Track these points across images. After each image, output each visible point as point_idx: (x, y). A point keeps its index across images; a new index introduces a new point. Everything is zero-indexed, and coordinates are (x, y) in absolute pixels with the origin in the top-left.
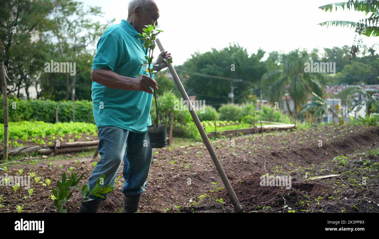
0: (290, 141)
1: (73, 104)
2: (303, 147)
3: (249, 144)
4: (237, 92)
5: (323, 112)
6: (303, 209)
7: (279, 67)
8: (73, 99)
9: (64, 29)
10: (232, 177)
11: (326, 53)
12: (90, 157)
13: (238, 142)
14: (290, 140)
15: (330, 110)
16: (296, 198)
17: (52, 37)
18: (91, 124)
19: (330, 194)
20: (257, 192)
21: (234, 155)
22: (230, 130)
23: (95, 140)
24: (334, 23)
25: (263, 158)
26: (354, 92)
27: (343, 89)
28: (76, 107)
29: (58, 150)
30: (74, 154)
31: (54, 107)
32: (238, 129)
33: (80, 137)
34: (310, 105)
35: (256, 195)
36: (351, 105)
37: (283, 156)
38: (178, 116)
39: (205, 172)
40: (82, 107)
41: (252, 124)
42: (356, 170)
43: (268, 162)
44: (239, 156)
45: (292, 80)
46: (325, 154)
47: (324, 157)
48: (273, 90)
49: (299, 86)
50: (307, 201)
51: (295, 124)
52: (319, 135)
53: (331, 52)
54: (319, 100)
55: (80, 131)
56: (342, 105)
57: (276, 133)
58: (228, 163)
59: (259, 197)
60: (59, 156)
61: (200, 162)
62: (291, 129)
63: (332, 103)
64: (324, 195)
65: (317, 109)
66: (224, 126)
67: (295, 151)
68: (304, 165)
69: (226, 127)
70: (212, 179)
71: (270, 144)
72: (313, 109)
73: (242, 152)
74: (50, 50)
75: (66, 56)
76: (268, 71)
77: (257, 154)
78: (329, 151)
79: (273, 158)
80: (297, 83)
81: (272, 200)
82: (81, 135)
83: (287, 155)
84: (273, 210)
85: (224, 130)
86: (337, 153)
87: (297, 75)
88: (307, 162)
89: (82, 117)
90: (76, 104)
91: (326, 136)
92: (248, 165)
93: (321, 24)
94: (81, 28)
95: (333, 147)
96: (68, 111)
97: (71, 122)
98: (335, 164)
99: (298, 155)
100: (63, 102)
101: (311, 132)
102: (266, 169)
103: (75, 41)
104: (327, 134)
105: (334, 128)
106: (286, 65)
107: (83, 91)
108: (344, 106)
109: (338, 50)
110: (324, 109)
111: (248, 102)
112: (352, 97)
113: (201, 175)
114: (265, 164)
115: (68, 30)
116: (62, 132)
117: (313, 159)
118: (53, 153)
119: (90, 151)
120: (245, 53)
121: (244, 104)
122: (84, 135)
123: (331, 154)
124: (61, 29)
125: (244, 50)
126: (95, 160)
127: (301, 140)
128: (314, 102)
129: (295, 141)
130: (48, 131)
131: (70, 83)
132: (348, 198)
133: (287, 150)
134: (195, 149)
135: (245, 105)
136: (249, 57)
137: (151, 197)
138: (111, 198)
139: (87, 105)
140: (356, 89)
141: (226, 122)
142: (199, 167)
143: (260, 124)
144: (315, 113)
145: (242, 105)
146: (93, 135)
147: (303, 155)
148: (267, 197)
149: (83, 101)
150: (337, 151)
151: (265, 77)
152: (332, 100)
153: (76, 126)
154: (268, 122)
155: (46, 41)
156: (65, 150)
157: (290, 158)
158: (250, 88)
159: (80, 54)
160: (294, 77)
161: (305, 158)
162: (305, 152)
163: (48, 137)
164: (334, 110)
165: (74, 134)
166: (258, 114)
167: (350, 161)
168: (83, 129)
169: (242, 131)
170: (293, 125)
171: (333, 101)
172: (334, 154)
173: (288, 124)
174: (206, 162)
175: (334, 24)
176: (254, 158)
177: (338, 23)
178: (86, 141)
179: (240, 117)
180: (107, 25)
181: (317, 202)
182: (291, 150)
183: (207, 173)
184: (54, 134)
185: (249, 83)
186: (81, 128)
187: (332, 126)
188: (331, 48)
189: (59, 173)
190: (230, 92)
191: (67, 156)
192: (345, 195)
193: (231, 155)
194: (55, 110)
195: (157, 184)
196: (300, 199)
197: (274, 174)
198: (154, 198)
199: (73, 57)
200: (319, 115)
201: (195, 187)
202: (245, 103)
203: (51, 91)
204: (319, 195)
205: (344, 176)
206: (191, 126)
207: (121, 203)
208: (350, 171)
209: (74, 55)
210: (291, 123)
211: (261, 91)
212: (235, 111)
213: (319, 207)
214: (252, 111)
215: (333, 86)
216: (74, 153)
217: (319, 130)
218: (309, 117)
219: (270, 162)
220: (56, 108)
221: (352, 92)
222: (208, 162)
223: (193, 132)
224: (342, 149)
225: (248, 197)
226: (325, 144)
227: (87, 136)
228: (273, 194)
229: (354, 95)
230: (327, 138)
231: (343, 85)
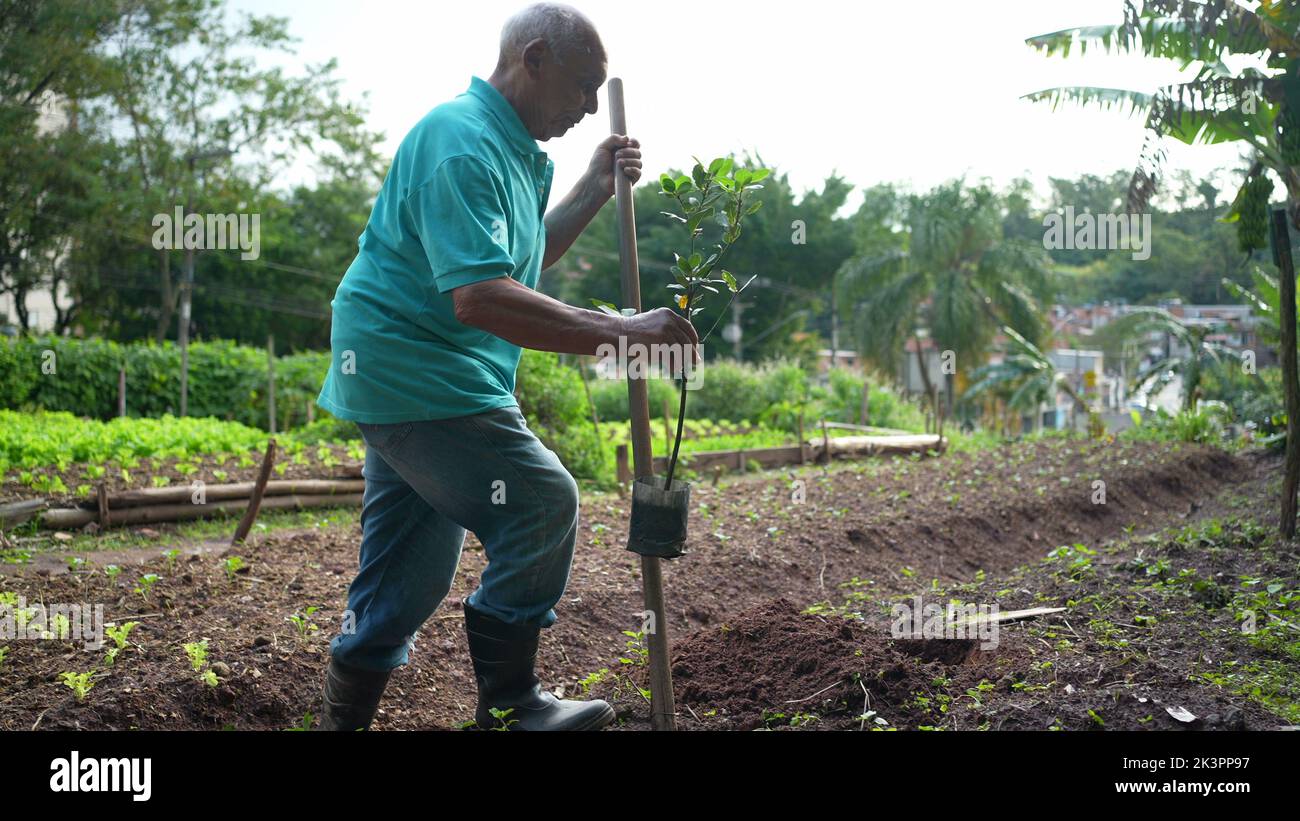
0: (918, 494)
1: (183, 355)
2: (956, 513)
3: (774, 500)
4: (752, 321)
5: (1041, 396)
6: (924, 725)
7: (896, 240)
8: (184, 337)
9: (155, 90)
10: (707, 612)
11: (1057, 194)
12: (223, 539)
13: (739, 494)
14: (917, 489)
15: (1064, 388)
16: (906, 685)
17: (111, 117)
18: (237, 426)
19: (1020, 674)
20: (775, 664)
21: (719, 540)
22: (717, 451)
23: (244, 480)
24: (1077, 94)
25: (818, 549)
26: (1145, 330)
27: (1110, 318)
28: (190, 362)
29: (110, 516)
30: (166, 530)
31: (112, 364)
32: (746, 449)
33: (192, 470)
34: (998, 369)
35: (774, 677)
36: (1138, 373)
37: (887, 543)
38: (539, 403)
39: (613, 593)
40: (211, 366)
41: (795, 433)
42: (1117, 594)
43: (832, 562)
44: (736, 542)
45: (939, 286)
46: (1030, 538)
47: (1028, 548)
48: (874, 318)
49: (963, 304)
50: (939, 697)
51: (941, 437)
52: (1014, 473)
53: (1074, 191)
54: (1028, 352)
55: (195, 448)
56: (1105, 371)
57: (872, 463)
58: (697, 564)
59: (781, 682)
60: (115, 535)
61: (601, 560)
62: (923, 451)
63: (1073, 364)
64: (1000, 678)
65: (1021, 382)
66: (697, 437)
67: (927, 528)
68: (958, 574)
69: (705, 440)
70: (635, 618)
71: (847, 501)
72: (1008, 382)
73: (747, 527)
74: (107, 163)
75: (162, 186)
76: (859, 252)
77: (796, 536)
78: (1044, 526)
79: (852, 548)
80: (954, 294)
81: (826, 692)
82: (194, 463)
83: (901, 540)
84: (825, 726)
85: (698, 453)
86: (1072, 534)
87: (957, 266)
88: (968, 563)
89: (212, 399)
90: (191, 353)
91: (1038, 475)
92: (764, 573)
93: (1032, 97)
94: (215, 88)
95: (1059, 513)
96: (164, 378)
97: (168, 418)
98: (1053, 572)
99: (938, 540)
100: (148, 345)
101: (990, 461)
102: (826, 586)
103: (195, 136)
104: (1041, 471)
105: (1068, 451)
106: (921, 233)
107: (218, 309)
108: (1111, 376)
109: (1098, 187)
110: (1043, 382)
111: (784, 358)
112: (1141, 346)
113: (600, 604)
114: (824, 569)
115: (169, 97)
116: (131, 452)
117: (990, 554)
118: (93, 523)
119: (224, 519)
120: (782, 189)
121: (769, 365)
122: (207, 462)
123: (1052, 537)
124: (145, 92)
125: (778, 178)
126: (239, 549)
127: (954, 490)
128: (1012, 359)
129: (934, 493)
130: (82, 445)
131: (174, 281)
132: (1076, 687)
133: (902, 522)
134: (587, 516)
135: (774, 367)
136: (797, 202)
137: (419, 678)
138: (280, 682)
139: (230, 356)
140: (1152, 320)
141: (706, 422)
142: (593, 579)
143: (820, 431)
144: (1015, 398)
145: (765, 368)
146: (236, 464)
147: (956, 541)
148: (808, 681)
149: (219, 342)
150: (1073, 527)
151: (848, 271)
152: (1072, 353)
153: (182, 429)
154: (850, 426)
155: (92, 131)
156: (136, 513)
157: (909, 550)
158: (796, 310)
159: (210, 180)
160: (945, 275)
161: (963, 550)
162: (963, 529)
163: (80, 469)
164: (1078, 389)
165: (173, 460)
166: (817, 397)
167: (1104, 561)
168: (206, 441)
169: (757, 455)
170: (935, 438)
171: (1078, 358)
172: (1061, 537)
173: (916, 433)
174: (622, 560)
175: (1075, 98)
176: (785, 550)
177: (1092, 95)
178: (212, 483)
179: (757, 406)
180: (308, 81)
181: (973, 701)
182: (914, 523)
183: (620, 597)
184: (101, 458)
185: (795, 290)
186: (199, 437)
187: (1063, 442)
188: (1073, 177)
189: (104, 593)
190: (728, 319)
191: (143, 535)
192: (1067, 678)
193: (710, 538)
194: (118, 373)
195: (444, 634)
196: (919, 689)
197: (849, 603)
198: (431, 684)
199: (185, 191)
200: (1029, 404)
201: (577, 646)
202: (773, 358)
203: (106, 308)
204: (984, 676)
205: (1077, 613)
206: (584, 436)
207: (312, 700)
208: (1097, 597)
209: (192, 181)
210: (928, 432)
211: (835, 320)
212: (741, 386)
213: (976, 717)
214: (796, 389)
215: (1078, 305)
216: (170, 525)
217: (1015, 457)
218: (994, 409)
219: (842, 564)
220: (119, 367)
221: (1137, 328)
222: (628, 562)
223: (589, 456)
224: (1089, 519)
225: (746, 682)
226: (1034, 504)
227: (218, 467)
228: (830, 673)
229: (1146, 337)
230: (1042, 485)
231: (1112, 305)
